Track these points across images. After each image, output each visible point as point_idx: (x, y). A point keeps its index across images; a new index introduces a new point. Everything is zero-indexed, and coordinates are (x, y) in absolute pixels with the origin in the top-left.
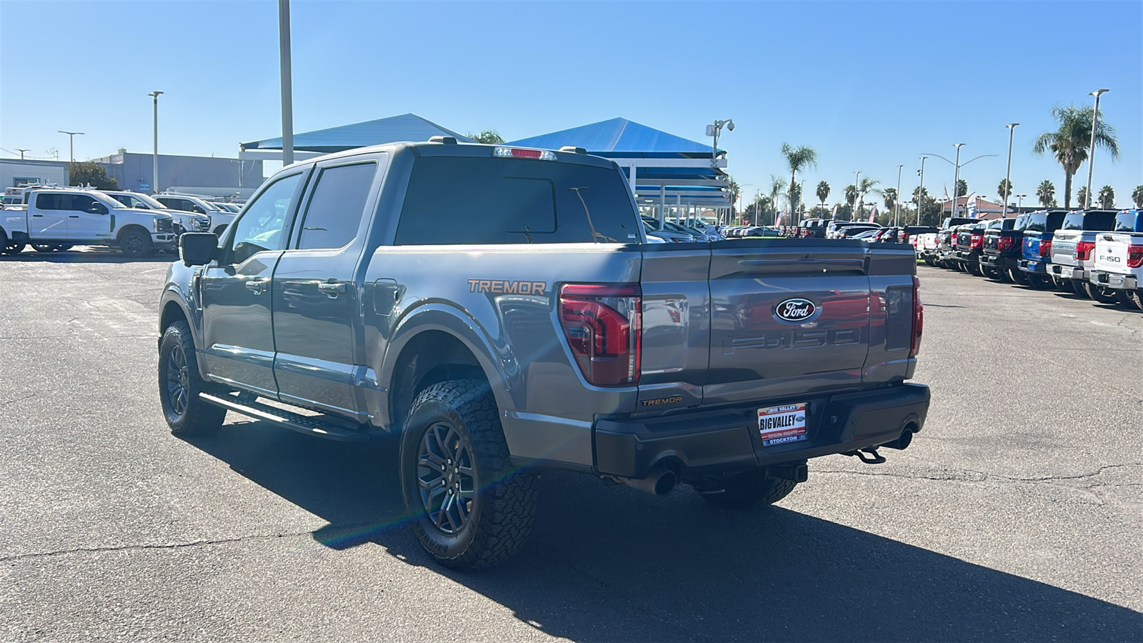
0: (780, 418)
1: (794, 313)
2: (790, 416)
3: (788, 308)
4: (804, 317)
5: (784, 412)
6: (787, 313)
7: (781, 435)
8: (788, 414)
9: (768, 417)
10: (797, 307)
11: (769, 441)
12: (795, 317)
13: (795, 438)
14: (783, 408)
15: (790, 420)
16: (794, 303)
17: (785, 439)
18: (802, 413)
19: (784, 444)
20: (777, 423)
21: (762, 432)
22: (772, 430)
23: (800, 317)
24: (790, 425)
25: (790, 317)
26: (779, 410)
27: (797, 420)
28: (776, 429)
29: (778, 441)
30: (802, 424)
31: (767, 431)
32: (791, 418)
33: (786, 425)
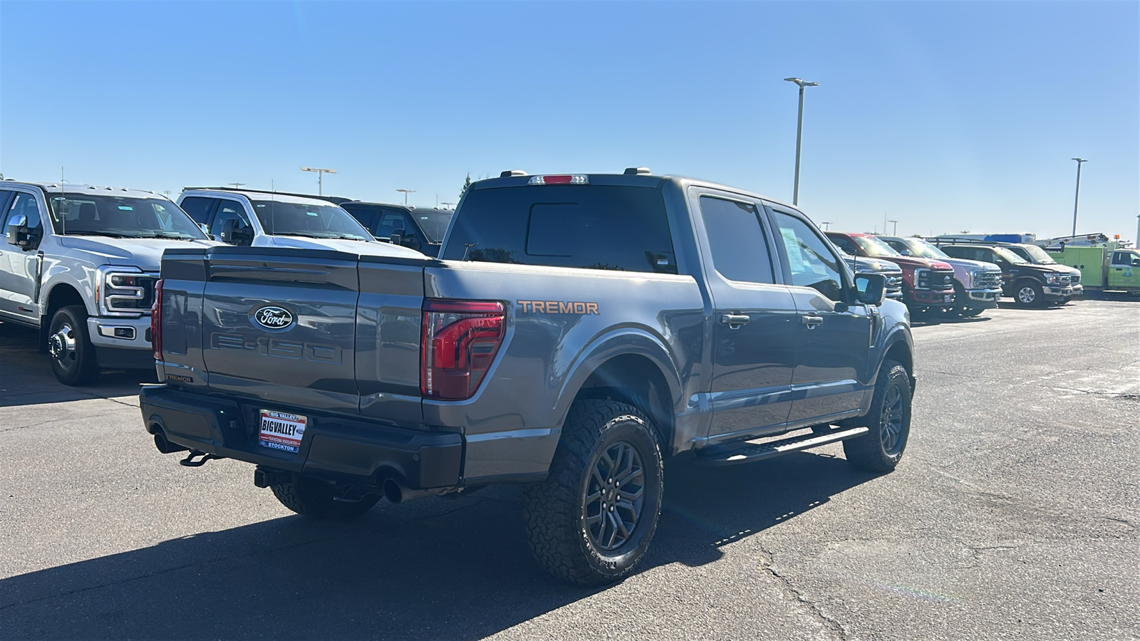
0: (281, 424)
1: (270, 321)
2: (290, 426)
3: (265, 314)
4: (280, 325)
5: (286, 420)
6: (264, 319)
7: (280, 441)
8: (289, 423)
9: (271, 420)
10: (274, 315)
11: (268, 443)
12: (271, 325)
13: (292, 449)
14: (283, 415)
15: (290, 430)
16: (272, 311)
17: (282, 447)
18: (302, 427)
19: (281, 451)
20: (279, 428)
21: (263, 432)
22: (273, 433)
23: (276, 324)
24: (290, 434)
25: (266, 323)
26: (279, 416)
27: (297, 431)
28: (276, 434)
29: (276, 446)
30: (299, 437)
31: (268, 432)
32: (292, 428)
33: (286, 433)
